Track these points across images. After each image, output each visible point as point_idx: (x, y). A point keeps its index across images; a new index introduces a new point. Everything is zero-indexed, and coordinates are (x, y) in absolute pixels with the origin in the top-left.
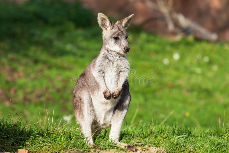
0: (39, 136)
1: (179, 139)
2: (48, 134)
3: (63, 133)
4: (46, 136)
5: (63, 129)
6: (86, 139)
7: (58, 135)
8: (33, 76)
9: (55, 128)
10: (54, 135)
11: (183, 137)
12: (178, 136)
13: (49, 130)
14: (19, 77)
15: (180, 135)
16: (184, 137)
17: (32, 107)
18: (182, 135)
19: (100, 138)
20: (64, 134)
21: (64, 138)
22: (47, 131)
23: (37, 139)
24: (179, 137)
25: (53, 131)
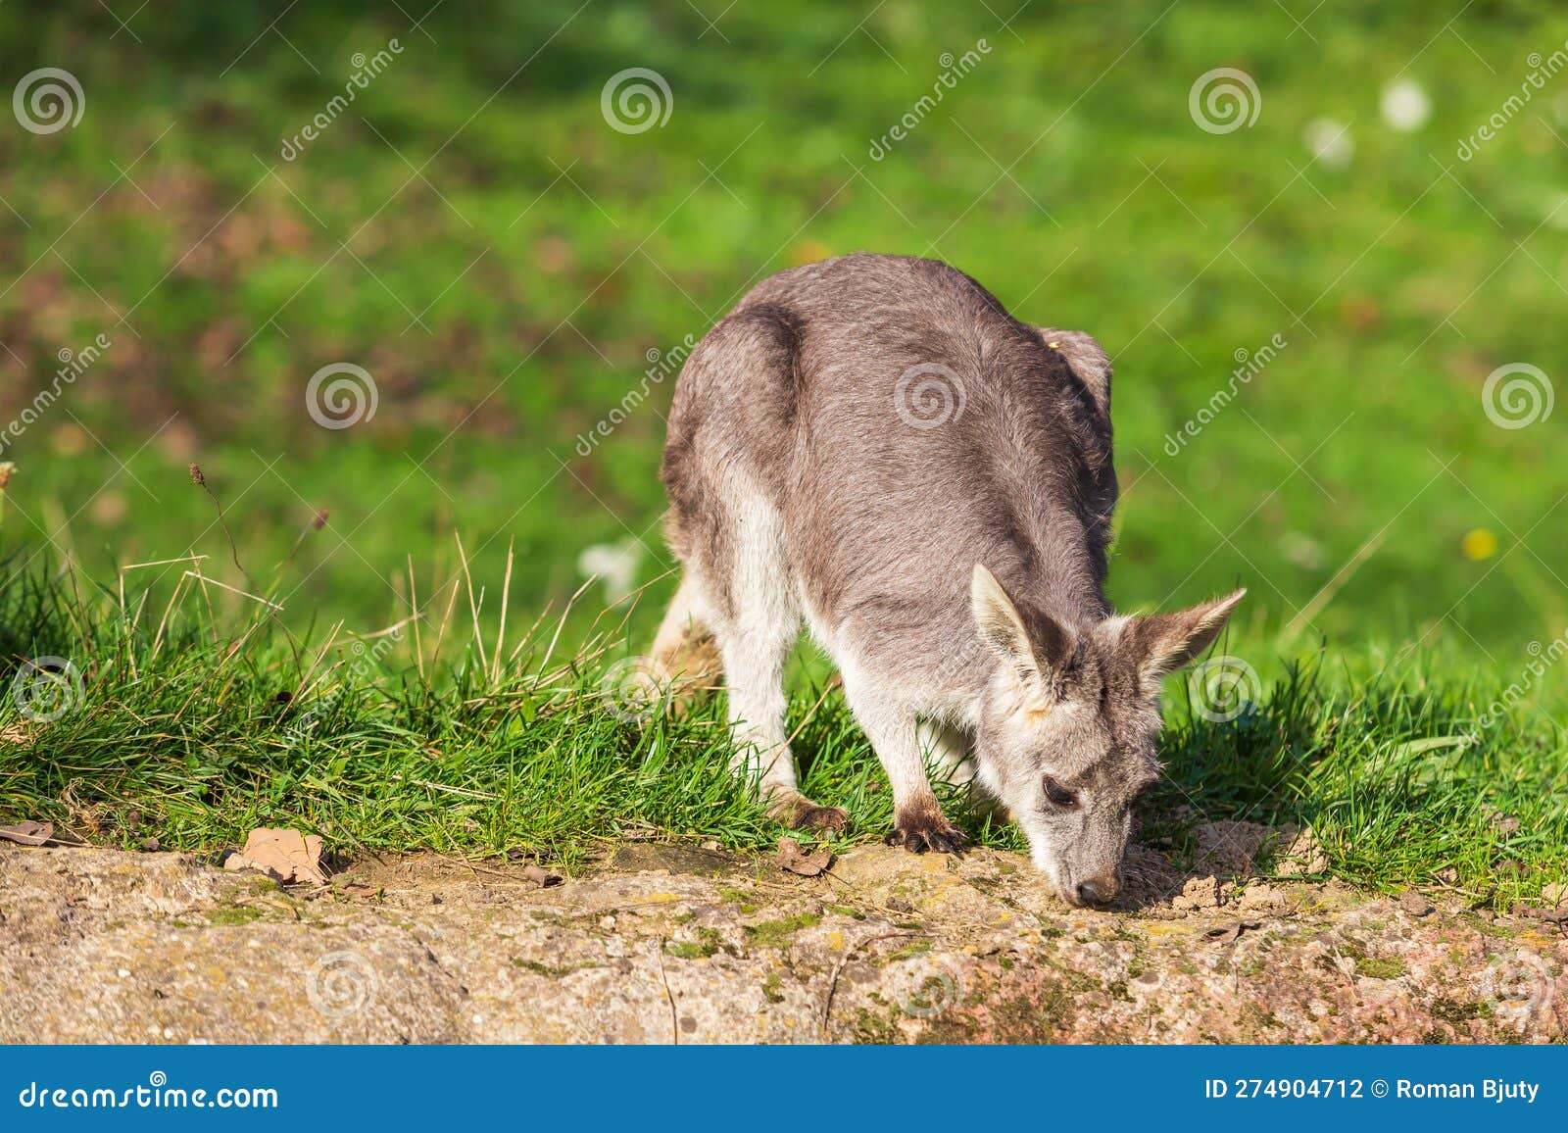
0: (402, 732)
1: (1420, 764)
2: (469, 715)
3: (581, 713)
4: (458, 729)
5: (578, 686)
6: (742, 754)
7: (543, 726)
8: (361, 236)
9: (524, 674)
10: (516, 729)
11: (1443, 751)
12: (1415, 737)
13: (474, 685)
14: (266, 247)
15: (1423, 735)
16: (1452, 748)
17: (354, 472)
18: (1442, 733)
19: (850, 752)
20: (589, 718)
21: (587, 748)
22: (464, 693)
23: (390, 751)
24: (1418, 746)
25: (509, 700)
